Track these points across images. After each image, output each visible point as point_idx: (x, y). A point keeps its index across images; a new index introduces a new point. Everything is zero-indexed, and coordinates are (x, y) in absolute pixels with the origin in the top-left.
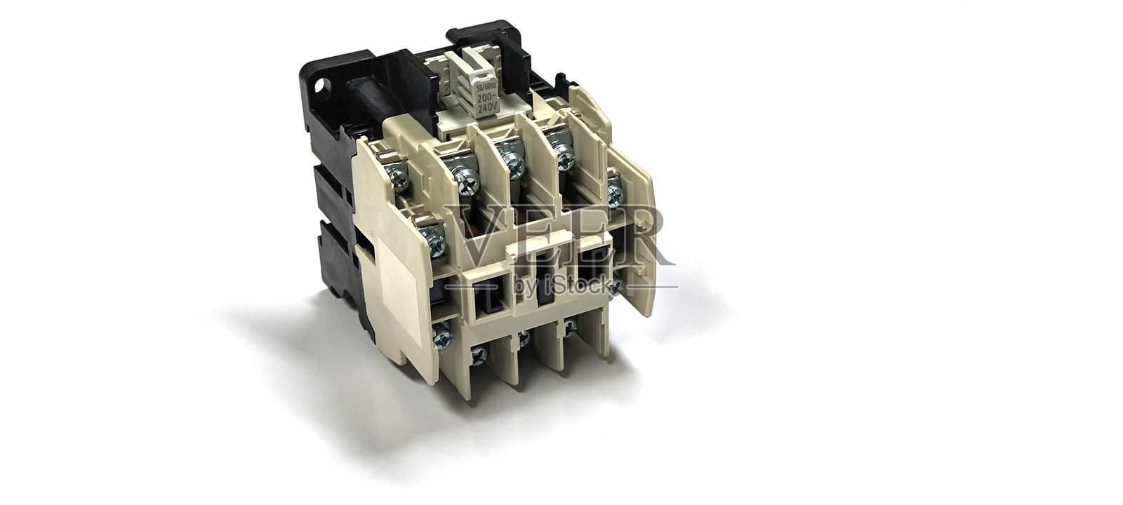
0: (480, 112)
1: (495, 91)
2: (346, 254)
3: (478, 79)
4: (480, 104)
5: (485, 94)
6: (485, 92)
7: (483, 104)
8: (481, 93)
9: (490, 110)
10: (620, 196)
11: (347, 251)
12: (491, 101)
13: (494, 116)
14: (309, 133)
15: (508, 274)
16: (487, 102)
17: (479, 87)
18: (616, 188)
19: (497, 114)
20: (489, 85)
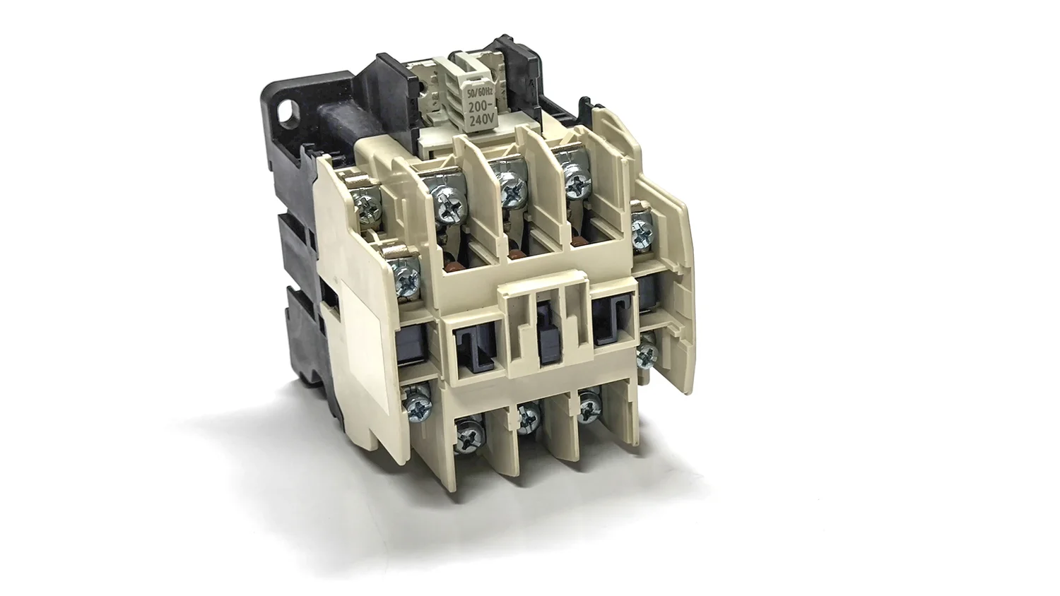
0: (472, 125)
1: (491, 99)
2: (312, 320)
3: (469, 82)
4: (472, 114)
5: (478, 102)
6: (479, 99)
7: (475, 114)
8: (474, 100)
9: (485, 123)
10: (649, 233)
11: (312, 315)
12: (486, 112)
13: (491, 131)
14: (272, 173)
15: (501, 320)
16: (481, 113)
17: (471, 92)
18: (643, 223)
19: (496, 129)
20: (484, 91)
